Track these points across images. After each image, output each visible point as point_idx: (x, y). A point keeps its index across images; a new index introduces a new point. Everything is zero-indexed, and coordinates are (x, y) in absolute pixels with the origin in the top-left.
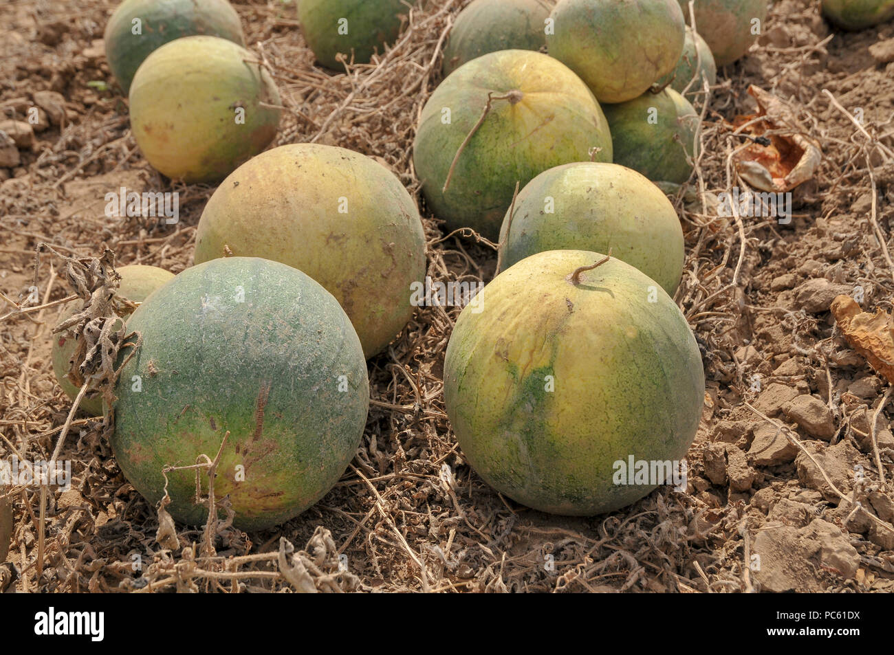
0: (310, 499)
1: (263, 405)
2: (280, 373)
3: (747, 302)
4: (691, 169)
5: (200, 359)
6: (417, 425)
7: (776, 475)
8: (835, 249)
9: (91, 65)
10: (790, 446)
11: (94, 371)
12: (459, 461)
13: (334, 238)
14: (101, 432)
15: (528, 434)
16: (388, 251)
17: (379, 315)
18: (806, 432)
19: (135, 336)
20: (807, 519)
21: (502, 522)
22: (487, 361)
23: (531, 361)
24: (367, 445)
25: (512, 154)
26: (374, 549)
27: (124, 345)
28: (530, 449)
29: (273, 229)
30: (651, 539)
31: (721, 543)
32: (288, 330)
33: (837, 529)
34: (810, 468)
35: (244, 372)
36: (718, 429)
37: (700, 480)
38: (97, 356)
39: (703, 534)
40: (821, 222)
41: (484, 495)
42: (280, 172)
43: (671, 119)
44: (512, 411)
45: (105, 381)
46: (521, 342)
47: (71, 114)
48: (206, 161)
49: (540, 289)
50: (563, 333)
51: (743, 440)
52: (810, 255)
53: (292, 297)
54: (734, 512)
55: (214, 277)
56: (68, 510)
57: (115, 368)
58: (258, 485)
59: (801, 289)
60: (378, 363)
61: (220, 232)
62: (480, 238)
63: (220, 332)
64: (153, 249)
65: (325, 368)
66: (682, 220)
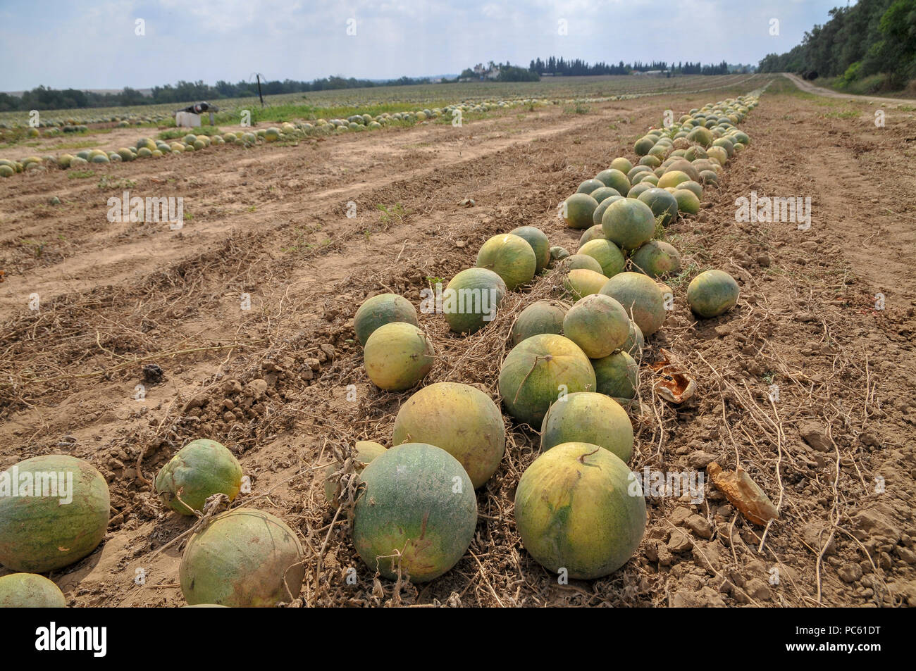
0: (447, 568)
1: (426, 522)
2: (434, 506)
3: (664, 460)
4: (635, 392)
5: (395, 498)
6: (500, 528)
7: (682, 557)
8: (707, 434)
9: (348, 330)
10: (689, 543)
11: (344, 502)
12: (521, 547)
13: (461, 432)
14: (346, 531)
15: (558, 540)
16: (487, 438)
17: (482, 469)
18: (697, 535)
19: (364, 483)
20: (700, 586)
21: (544, 581)
22: (537, 501)
23: (559, 503)
24: (475, 537)
25: (548, 386)
26: (478, 594)
27: (359, 487)
28: (559, 547)
29: (431, 426)
30: (621, 596)
31: (656, 595)
32: (438, 484)
33: (715, 593)
34: (700, 557)
35: (416, 506)
36: (652, 531)
37: (644, 559)
38: (346, 494)
39: (647, 591)
40: (699, 418)
41: (534, 565)
42: (435, 398)
43: (625, 367)
44: (550, 528)
45: (349, 506)
46: (554, 493)
47: (337, 354)
48: (398, 381)
49: (564, 464)
50: (576, 488)
51: (665, 537)
52: (694, 437)
53: (440, 466)
54: (662, 579)
55: (403, 455)
56: (330, 568)
57: (355, 500)
58: (422, 562)
59: (691, 455)
60: (481, 492)
61: (405, 427)
62: (532, 430)
63: (405, 484)
64: (372, 424)
65: (456, 503)
66: (631, 418)
